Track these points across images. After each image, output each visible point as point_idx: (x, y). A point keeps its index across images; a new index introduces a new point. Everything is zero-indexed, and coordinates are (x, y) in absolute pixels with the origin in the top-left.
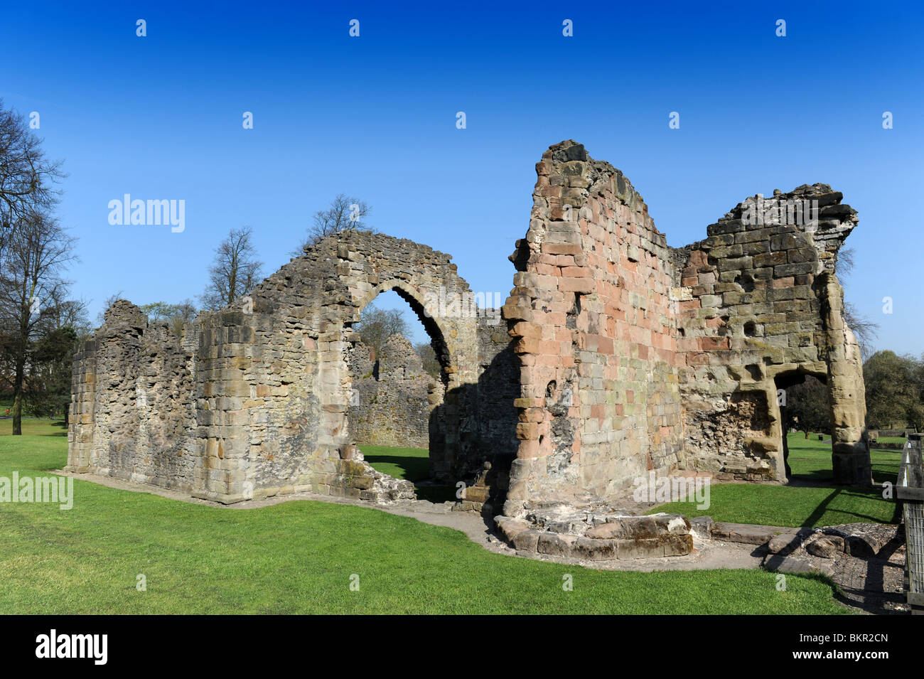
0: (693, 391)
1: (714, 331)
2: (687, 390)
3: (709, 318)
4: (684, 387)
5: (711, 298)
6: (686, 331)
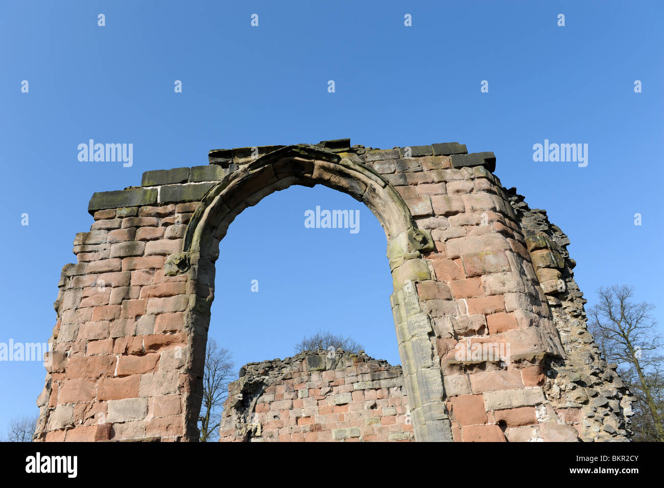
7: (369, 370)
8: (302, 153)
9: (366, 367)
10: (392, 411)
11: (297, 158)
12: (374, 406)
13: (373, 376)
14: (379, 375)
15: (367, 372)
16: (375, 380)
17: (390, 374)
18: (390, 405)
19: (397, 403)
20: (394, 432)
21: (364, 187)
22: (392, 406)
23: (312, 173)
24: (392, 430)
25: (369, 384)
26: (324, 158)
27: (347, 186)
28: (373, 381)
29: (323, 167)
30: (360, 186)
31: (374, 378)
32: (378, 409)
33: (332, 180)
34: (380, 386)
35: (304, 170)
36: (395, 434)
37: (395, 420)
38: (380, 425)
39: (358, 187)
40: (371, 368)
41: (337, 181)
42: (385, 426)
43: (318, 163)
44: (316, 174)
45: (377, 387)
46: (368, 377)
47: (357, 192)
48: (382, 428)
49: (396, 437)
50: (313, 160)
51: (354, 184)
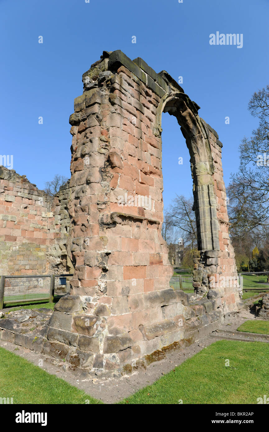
0: (50, 255)
1: (58, 230)
2: (48, 254)
3: (56, 225)
4: (47, 253)
5: (57, 216)
6: (50, 230)
7: (28, 188)
8: (188, 101)
9: (27, 186)
10: (35, 213)
11: (184, 102)
12: (26, 208)
13: (30, 191)
14: (33, 192)
15: (27, 188)
16: (30, 194)
17: (39, 193)
18: (35, 209)
19: (38, 209)
20: (33, 224)
21: (197, 132)
22: (36, 210)
23: (183, 112)
24: (33, 222)
25: (27, 195)
26: (193, 110)
27: (191, 128)
28: (29, 194)
29: (190, 114)
30: (196, 132)
31: (30, 193)
32: (27, 210)
33: (188, 121)
34: (32, 198)
35: (182, 108)
36: (34, 225)
37: (35, 218)
38: (27, 218)
39: (195, 131)
40: (29, 187)
41: (189, 123)
42: (30, 219)
43: (189, 110)
44: (184, 114)
45: (30, 198)
46: (26, 191)
47: (193, 133)
48: (28, 220)
49: (34, 226)
50: (187, 107)
51: (195, 129)
